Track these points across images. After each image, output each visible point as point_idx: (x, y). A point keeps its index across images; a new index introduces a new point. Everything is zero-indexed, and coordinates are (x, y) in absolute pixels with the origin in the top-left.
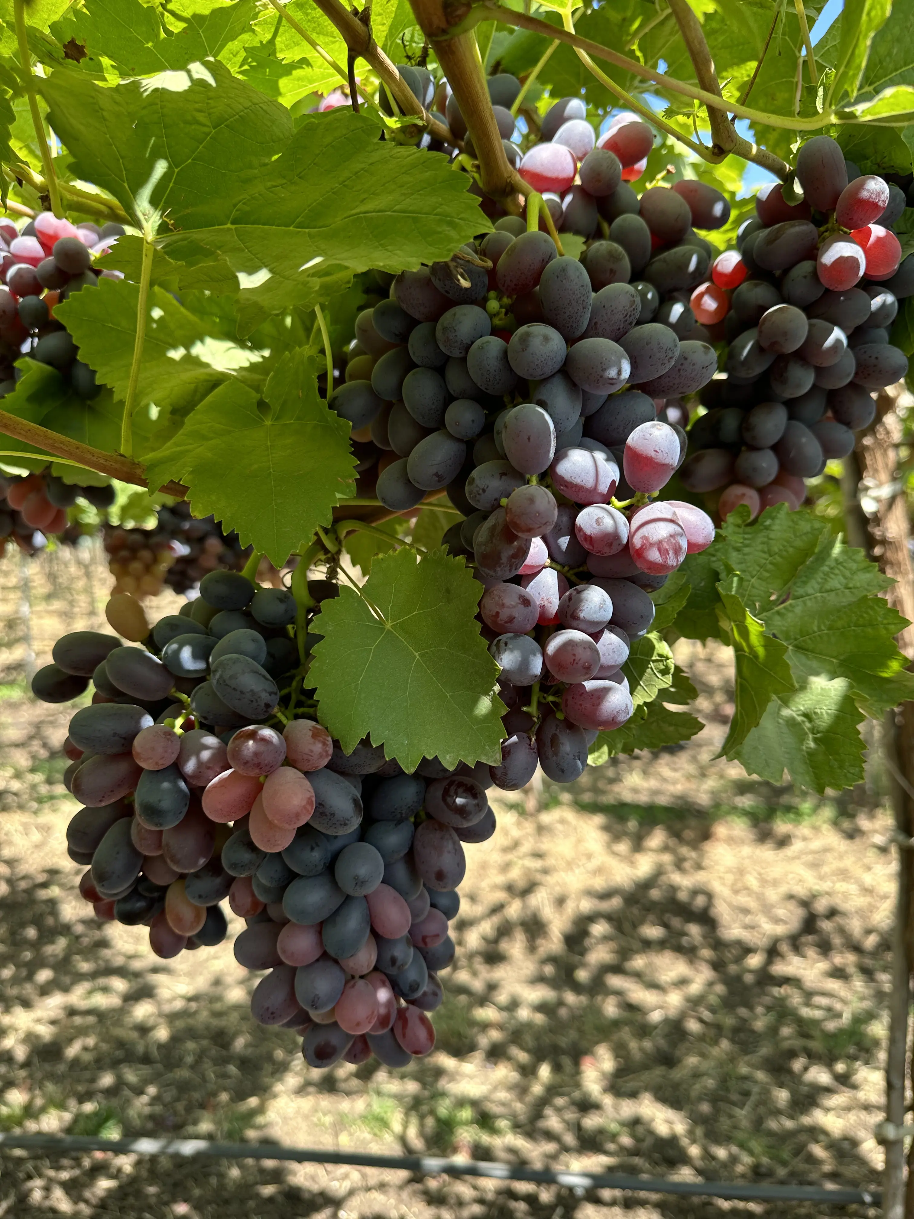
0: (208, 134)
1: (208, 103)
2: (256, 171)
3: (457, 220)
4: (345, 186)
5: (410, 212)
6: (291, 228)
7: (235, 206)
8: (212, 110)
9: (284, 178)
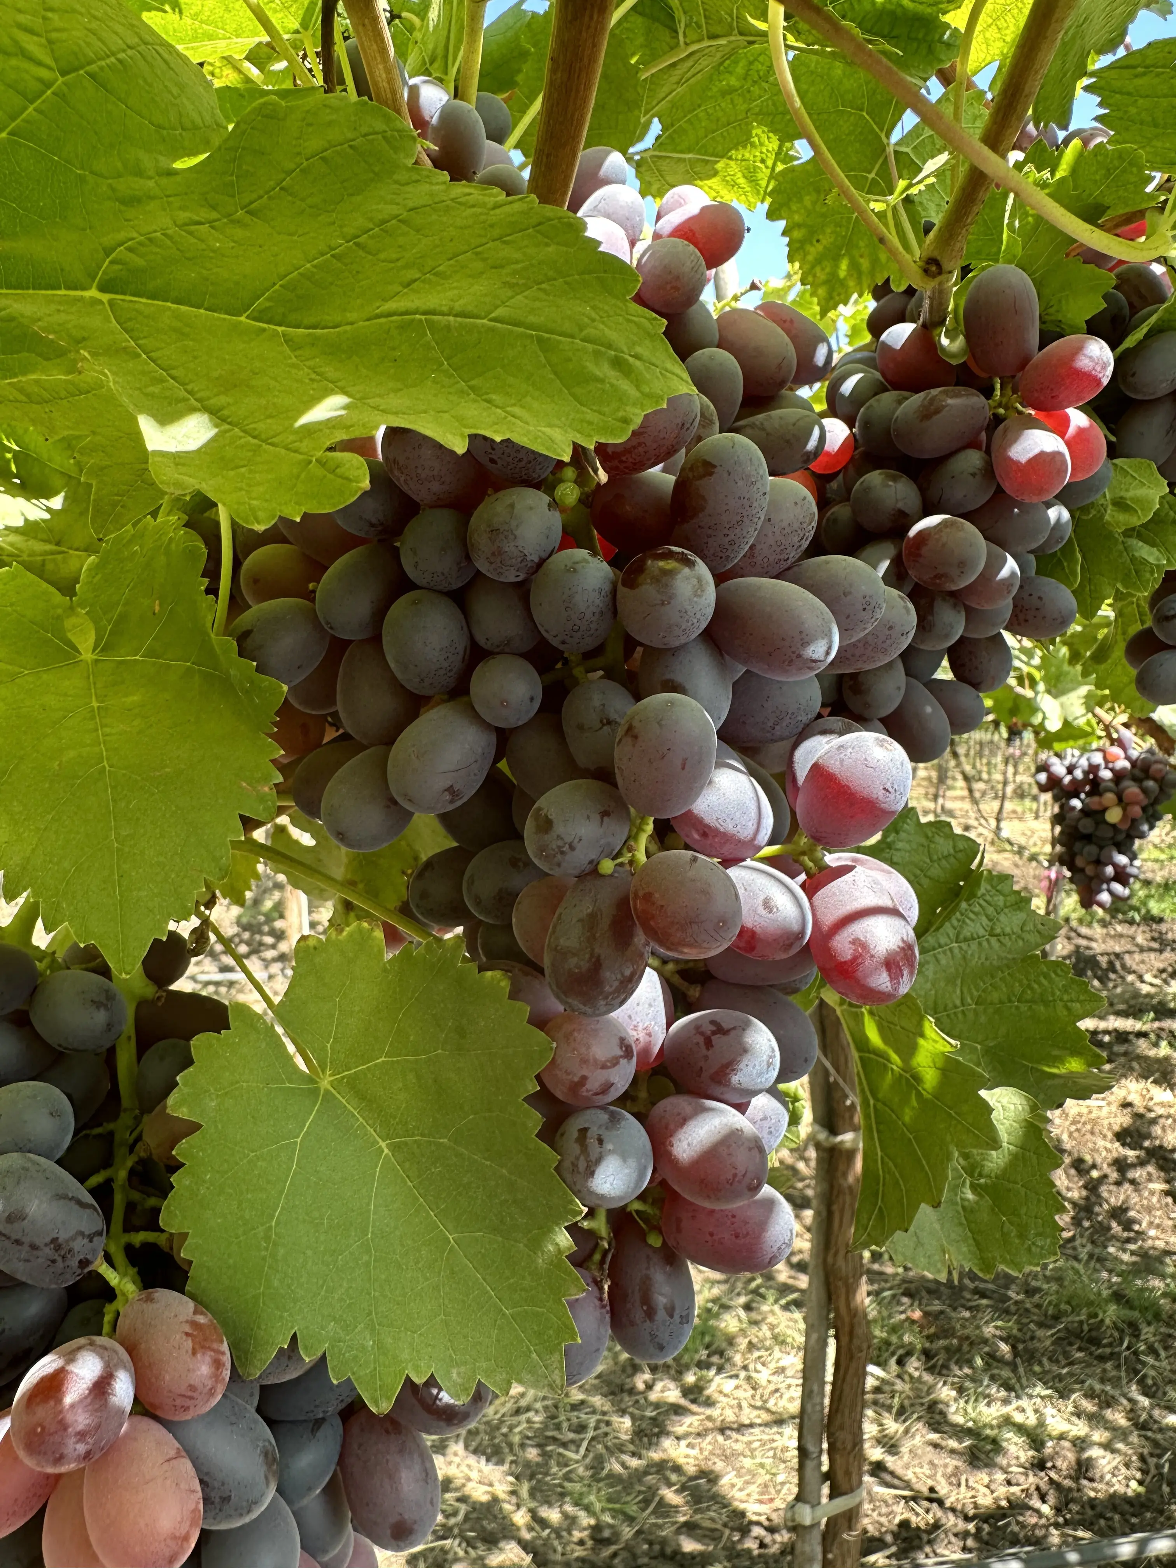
0: (48, 85)
1: (45, 18)
2: (151, 183)
3: (631, 359)
4: (357, 244)
5: (530, 327)
6: (243, 319)
7: (108, 252)
8: (54, 35)
9: (214, 207)
